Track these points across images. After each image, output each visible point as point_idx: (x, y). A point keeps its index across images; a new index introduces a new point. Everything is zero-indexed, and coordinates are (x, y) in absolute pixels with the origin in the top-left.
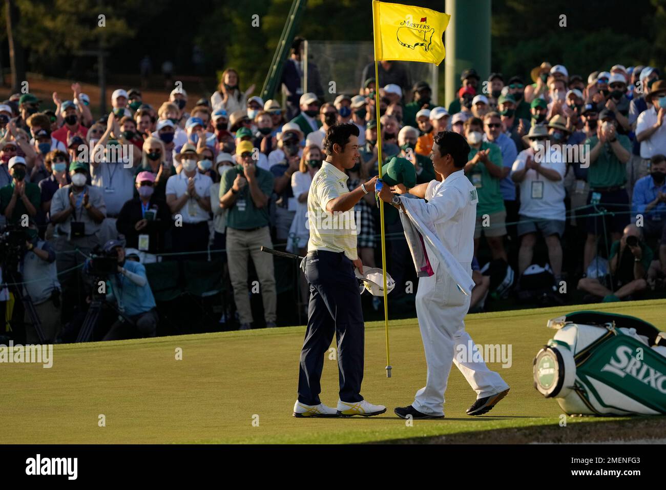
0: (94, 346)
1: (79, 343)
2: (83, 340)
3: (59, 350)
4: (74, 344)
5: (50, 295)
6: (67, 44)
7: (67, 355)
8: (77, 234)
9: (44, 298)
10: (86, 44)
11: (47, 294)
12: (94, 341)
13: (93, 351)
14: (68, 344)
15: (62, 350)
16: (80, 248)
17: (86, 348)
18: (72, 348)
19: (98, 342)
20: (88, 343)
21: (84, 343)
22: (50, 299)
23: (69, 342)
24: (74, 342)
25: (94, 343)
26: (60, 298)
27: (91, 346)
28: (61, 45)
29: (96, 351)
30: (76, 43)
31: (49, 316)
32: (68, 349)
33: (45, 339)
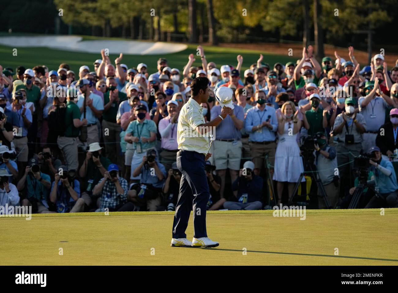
0: (359, 211)
1: (350, 209)
2: (353, 207)
3: (338, 212)
4: (347, 210)
5: (332, 179)
6: (350, 26)
7: (342, 216)
8: (349, 142)
9: (329, 182)
10: (361, 26)
11: (331, 178)
12: (359, 208)
13: (358, 214)
14: (343, 210)
15: (339, 213)
16: (352, 151)
17: (354, 212)
18: (346, 212)
19: (361, 209)
20: (356, 209)
21: (353, 209)
22: (332, 182)
23: (344, 208)
24: (347, 208)
25: (359, 209)
26: (339, 182)
27: (357, 211)
28: (346, 27)
29: (360, 214)
30: (355, 26)
31: (331, 192)
32: (343, 212)
33: (329, 206)
